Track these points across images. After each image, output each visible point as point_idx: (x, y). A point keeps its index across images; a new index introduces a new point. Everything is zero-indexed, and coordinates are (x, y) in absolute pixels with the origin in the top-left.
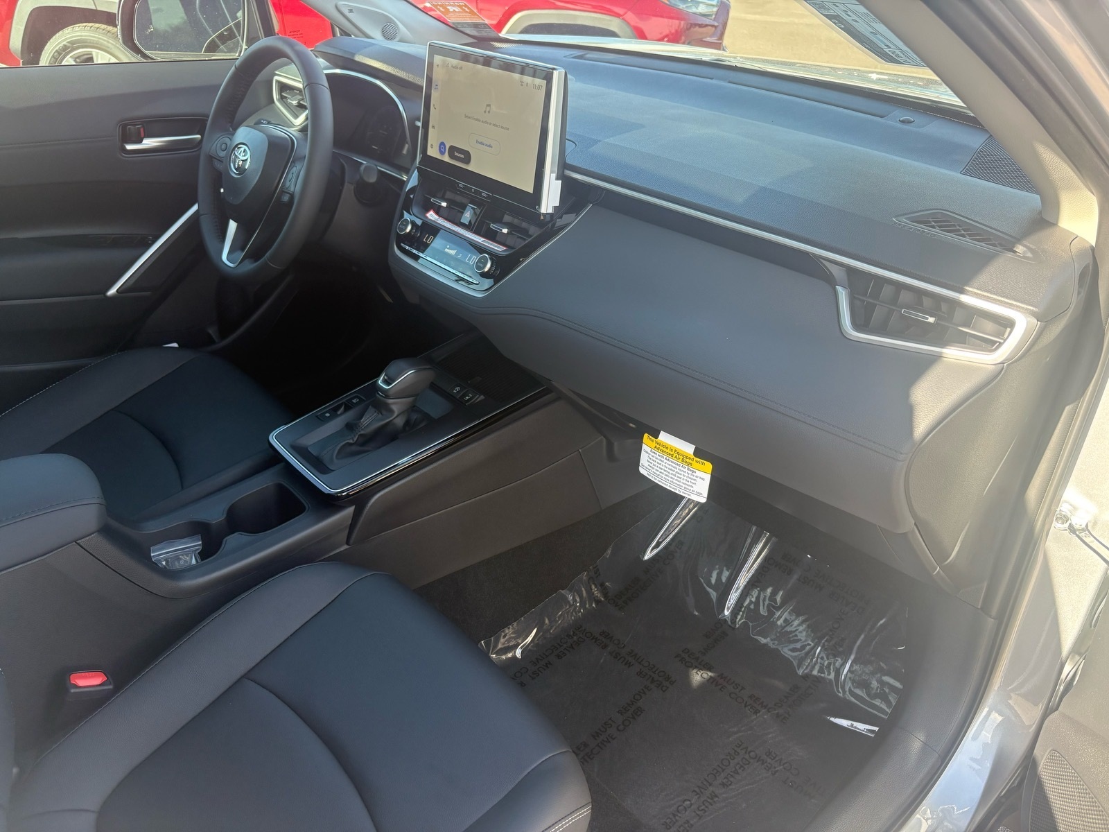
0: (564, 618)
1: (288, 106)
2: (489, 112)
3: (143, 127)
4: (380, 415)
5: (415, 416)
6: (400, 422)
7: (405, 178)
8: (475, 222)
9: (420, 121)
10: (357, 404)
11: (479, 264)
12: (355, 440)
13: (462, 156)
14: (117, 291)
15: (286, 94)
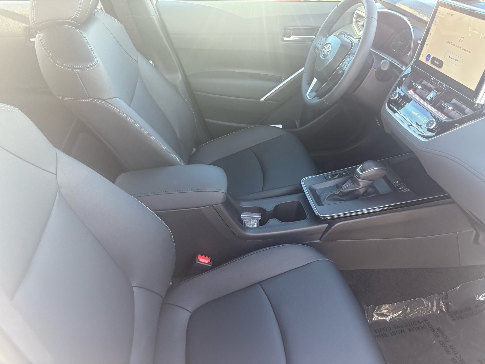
0: (419, 312)
1: (357, 25)
2: (462, 41)
3: (293, 30)
4: (353, 185)
5: (370, 190)
6: (362, 191)
7: (404, 69)
8: (435, 99)
9: (420, 40)
10: (345, 176)
11: (428, 124)
12: (338, 193)
13: (438, 63)
14: (264, 99)
15: (359, 19)
